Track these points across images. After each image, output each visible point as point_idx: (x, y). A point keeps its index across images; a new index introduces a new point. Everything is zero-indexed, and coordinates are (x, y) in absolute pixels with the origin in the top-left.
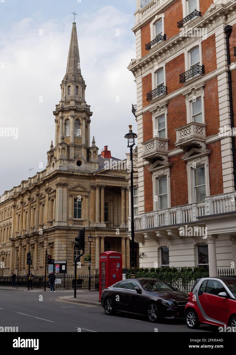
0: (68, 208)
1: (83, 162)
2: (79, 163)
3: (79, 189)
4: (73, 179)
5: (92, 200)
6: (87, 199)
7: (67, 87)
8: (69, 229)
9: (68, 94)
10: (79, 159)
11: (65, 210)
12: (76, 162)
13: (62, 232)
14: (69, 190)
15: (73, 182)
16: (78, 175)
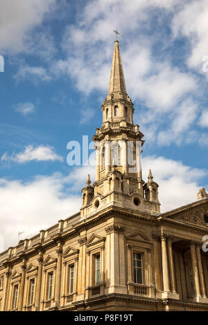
0: (126, 266)
1: (142, 201)
2: (137, 202)
3: (139, 238)
4: (130, 223)
5: (156, 256)
6: (150, 255)
7: (113, 107)
8: (129, 299)
9: (115, 115)
10: (137, 196)
11: (123, 268)
12: (133, 199)
13: (120, 303)
14: (126, 239)
15: (132, 228)
16: (138, 217)
